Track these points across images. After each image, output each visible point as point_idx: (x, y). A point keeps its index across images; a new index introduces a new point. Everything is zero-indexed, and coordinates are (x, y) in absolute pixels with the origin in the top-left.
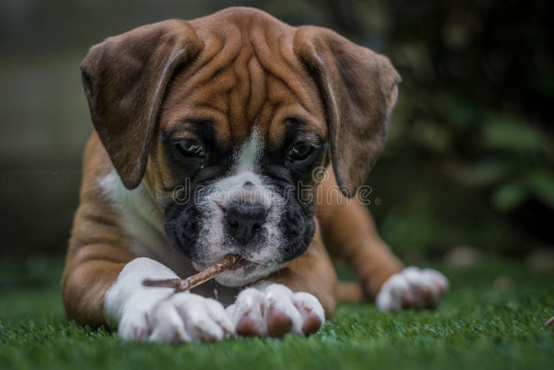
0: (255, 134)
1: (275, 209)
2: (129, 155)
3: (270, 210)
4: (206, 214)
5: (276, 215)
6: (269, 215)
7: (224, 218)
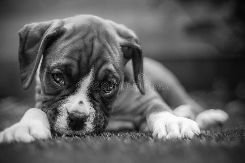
0: (91, 73)
1: (91, 116)
2: (27, 75)
3: (89, 116)
4: (61, 113)
5: (91, 119)
6: (88, 118)
7: (68, 117)
